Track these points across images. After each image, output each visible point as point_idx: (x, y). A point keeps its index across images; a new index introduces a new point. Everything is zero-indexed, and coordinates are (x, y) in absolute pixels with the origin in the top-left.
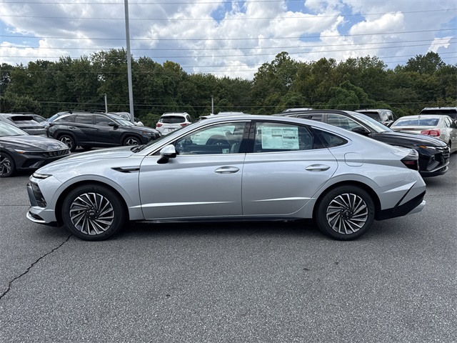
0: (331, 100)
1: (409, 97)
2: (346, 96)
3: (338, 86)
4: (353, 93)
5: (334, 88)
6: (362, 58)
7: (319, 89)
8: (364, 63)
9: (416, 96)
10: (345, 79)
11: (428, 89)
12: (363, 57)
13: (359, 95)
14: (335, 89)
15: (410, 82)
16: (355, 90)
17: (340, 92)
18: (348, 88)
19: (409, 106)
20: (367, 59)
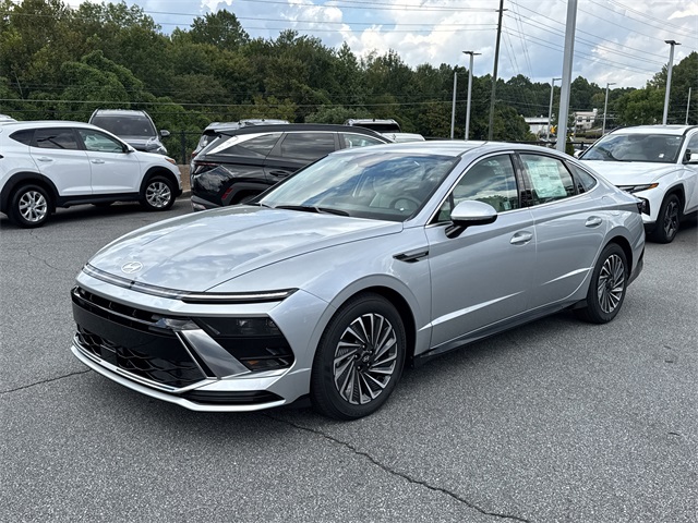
0: (68, 91)
1: (212, 92)
2: (101, 83)
3: (79, 60)
4: (113, 78)
5: (71, 63)
6: (111, 6)
7: (39, 64)
8: (117, 18)
9: (223, 91)
10: (92, 46)
11: (236, 80)
12: (115, 4)
13: (127, 83)
14: (74, 67)
15: (207, 64)
16: (116, 71)
17: (85, 73)
18: (101, 66)
19: (215, 109)
20: (122, 8)
